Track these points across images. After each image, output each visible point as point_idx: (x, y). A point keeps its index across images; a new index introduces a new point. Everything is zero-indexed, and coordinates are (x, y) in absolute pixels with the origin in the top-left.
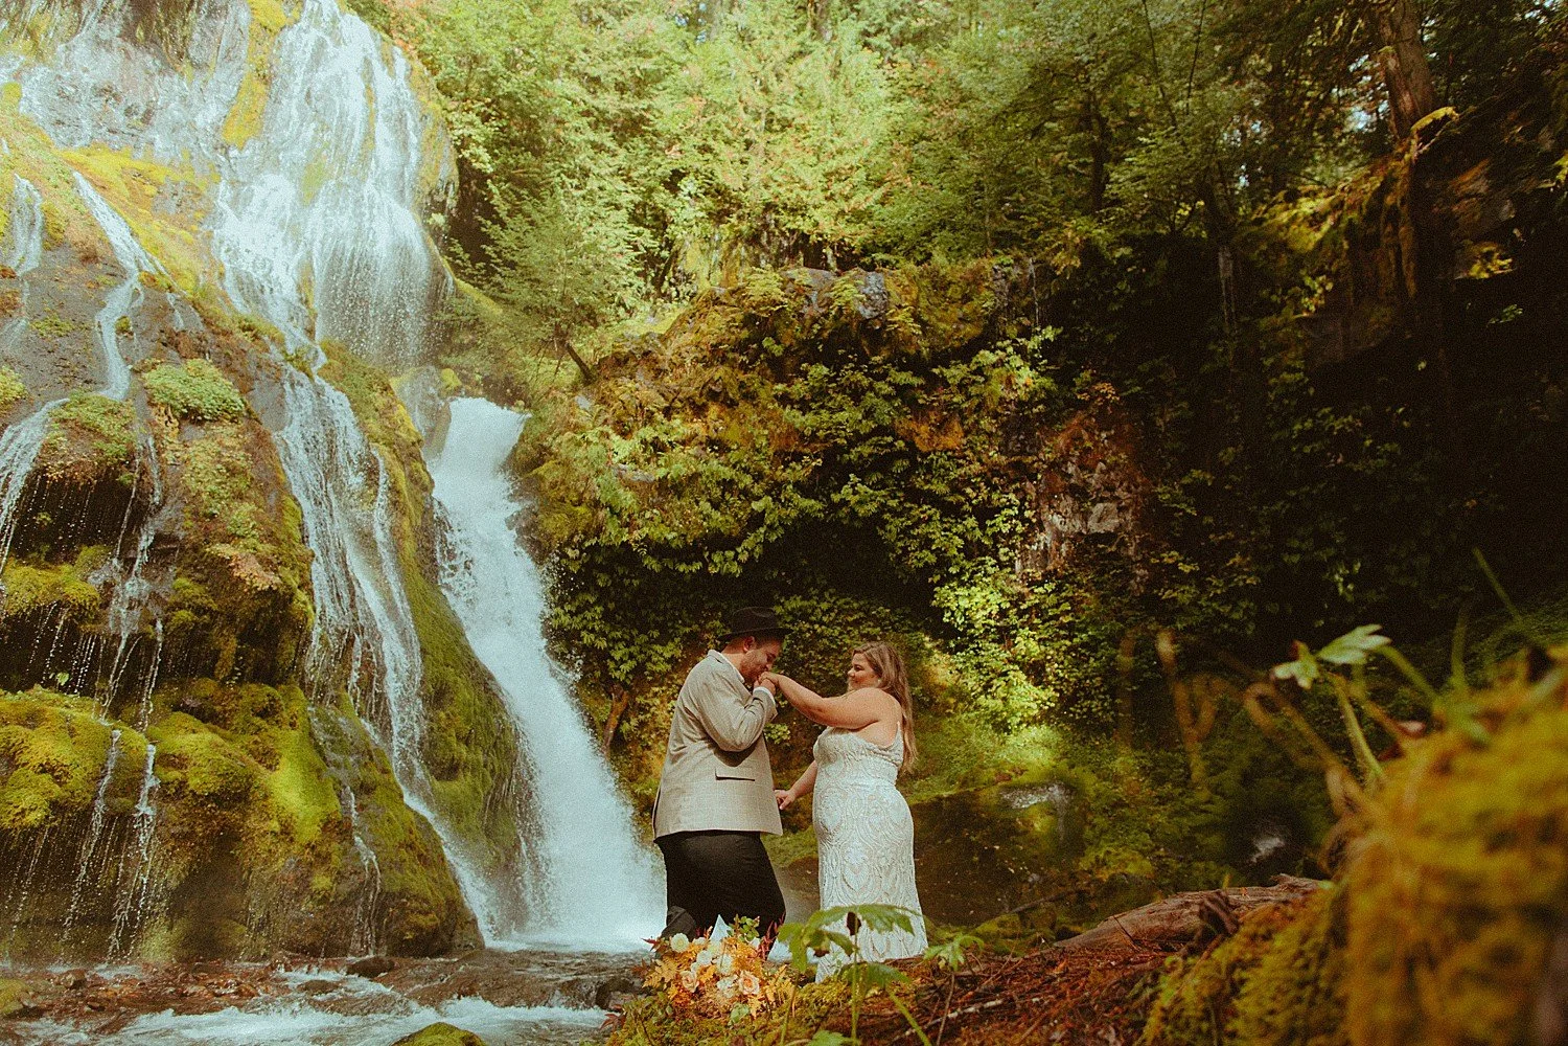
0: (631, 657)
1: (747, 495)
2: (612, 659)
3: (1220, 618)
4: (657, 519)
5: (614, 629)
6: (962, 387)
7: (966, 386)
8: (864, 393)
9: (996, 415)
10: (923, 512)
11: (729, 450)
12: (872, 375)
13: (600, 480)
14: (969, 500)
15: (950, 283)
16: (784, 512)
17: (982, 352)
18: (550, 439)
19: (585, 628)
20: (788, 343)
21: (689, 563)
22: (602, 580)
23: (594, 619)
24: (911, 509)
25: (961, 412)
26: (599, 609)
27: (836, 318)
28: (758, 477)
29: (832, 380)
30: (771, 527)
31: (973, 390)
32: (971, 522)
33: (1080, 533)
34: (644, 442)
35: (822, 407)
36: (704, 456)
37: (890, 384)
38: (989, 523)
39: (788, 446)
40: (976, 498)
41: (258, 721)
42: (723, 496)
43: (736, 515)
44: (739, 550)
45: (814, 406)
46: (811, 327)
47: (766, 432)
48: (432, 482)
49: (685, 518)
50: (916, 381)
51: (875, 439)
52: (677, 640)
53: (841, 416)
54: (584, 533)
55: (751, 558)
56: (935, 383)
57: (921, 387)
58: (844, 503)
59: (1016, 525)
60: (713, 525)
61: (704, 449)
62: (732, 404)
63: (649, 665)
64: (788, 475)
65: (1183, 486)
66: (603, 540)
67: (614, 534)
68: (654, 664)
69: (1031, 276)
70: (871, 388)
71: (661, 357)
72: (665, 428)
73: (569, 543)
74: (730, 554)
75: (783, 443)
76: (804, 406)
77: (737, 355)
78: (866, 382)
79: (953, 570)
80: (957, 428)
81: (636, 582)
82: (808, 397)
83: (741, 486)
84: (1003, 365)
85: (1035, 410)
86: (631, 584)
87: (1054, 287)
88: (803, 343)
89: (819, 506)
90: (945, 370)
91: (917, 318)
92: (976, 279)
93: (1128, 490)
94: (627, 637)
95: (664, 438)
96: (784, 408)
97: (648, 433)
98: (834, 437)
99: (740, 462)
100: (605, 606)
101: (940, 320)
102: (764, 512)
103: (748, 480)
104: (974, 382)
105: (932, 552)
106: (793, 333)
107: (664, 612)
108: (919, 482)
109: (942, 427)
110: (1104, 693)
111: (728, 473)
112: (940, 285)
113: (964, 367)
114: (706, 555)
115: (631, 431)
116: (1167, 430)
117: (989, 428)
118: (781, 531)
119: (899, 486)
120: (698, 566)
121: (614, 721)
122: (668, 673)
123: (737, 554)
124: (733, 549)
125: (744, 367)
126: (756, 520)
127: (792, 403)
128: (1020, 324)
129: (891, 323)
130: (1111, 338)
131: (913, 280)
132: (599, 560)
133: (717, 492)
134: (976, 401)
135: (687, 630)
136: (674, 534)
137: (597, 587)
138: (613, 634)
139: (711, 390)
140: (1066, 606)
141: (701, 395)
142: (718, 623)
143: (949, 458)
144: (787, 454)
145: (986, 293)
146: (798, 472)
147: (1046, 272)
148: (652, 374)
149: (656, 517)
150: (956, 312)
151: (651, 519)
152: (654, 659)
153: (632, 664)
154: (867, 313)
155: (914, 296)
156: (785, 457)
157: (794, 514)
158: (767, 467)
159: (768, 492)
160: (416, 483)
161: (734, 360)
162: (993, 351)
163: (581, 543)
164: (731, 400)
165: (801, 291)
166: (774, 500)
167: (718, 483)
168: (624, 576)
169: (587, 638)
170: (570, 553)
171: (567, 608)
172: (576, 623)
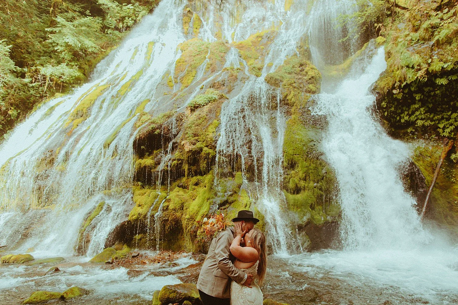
2: (439, 128)
19: (418, 119)
22: (418, 97)
23: (421, 114)
41: (193, 187)
48: (318, 89)
54: (399, 81)
66: (408, 81)
67: (411, 76)
72: (438, 17)
73: (394, 88)
81: (438, 92)
86: (435, 93)
94: (445, 117)
97: (427, 24)
115: (419, 27)
121: (443, 155)
132: (413, 89)
136: (449, 64)
138: (436, 117)
151: (433, 62)
160: (309, 92)
163: (400, 86)
168: (430, 92)
169: (420, 123)
170: (394, 92)
171: (406, 113)
172: (413, 118)
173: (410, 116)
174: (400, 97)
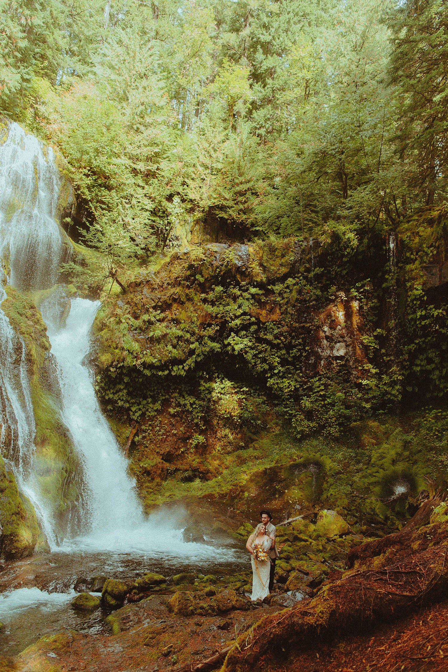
0: (140, 409)
1: (188, 341)
2: (132, 411)
3: (387, 393)
4: (149, 354)
5: (132, 398)
6: (280, 294)
7: (282, 294)
8: (238, 298)
9: (294, 306)
10: (263, 347)
11: (181, 323)
12: (242, 290)
13: (124, 339)
14: (282, 342)
15: (277, 249)
16: (204, 349)
17: (289, 279)
18: (106, 320)
19: (119, 399)
20: (206, 277)
21: (163, 371)
22: (126, 380)
23: (123, 395)
24: (258, 346)
25: (280, 305)
26: (125, 391)
27: (226, 266)
28: (193, 334)
29: (224, 292)
30: (198, 355)
31: (285, 295)
32: (284, 352)
33: (330, 356)
34: (144, 321)
35: (221, 304)
36: (170, 326)
37: (249, 294)
38: (291, 352)
39: (206, 320)
40: (285, 341)
42: (178, 342)
43: (183, 350)
44: (185, 365)
45: (217, 303)
46: (216, 270)
47: (197, 315)
48: (50, 345)
49: (160, 353)
50: (260, 292)
51: (243, 317)
52: (159, 402)
53: (228, 308)
54: (118, 361)
55: (190, 368)
56: (269, 292)
57: (263, 294)
58: (229, 344)
59: (303, 353)
60: (173, 355)
61: (170, 323)
62: (183, 303)
63: (147, 413)
64: (206, 333)
65: (374, 336)
66: (125, 364)
67: (130, 361)
68: (150, 412)
69: (311, 246)
70: (241, 295)
71: (154, 283)
72: (153, 314)
73: (111, 365)
74: (181, 367)
75: (204, 319)
76: (213, 304)
77: (185, 282)
78: (239, 293)
79: (276, 371)
80: (278, 311)
81: (141, 380)
82: (215, 300)
83: (186, 338)
84: (298, 285)
85: (311, 304)
86: (139, 380)
87: (320, 251)
88: (213, 277)
89: (218, 345)
90: (273, 287)
91: (261, 265)
92: (287, 247)
93: (350, 337)
94: (137, 401)
95: (153, 319)
96: (205, 304)
97: (146, 317)
98: (225, 317)
99: (185, 328)
100: (128, 390)
101: (272, 265)
102: (195, 349)
103: (188, 336)
104: (285, 292)
105: (267, 364)
106: (208, 272)
107: (154, 391)
108: (261, 335)
109: (272, 311)
110: (336, 425)
111: (180, 333)
112: (272, 250)
113: (281, 285)
114: (170, 367)
115: (139, 317)
116: (369, 311)
117: (291, 312)
118: (202, 357)
119: (253, 336)
120: (166, 372)
121: (131, 437)
122: (155, 416)
123: (184, 367)
124: (182, 364)
125: (188, 287)
126: (192, 352)
127: (208, 302)
128: (305, 266)
129: (250, 268)
130: (344, 272)
131: (260, 248)
132: (125, 371)
133: (175, 341)
134: (286, 300)
135: (164, 398)
136: (156, 360)
137: (124, 382)
138: (132, 401)
139: (173, 298)
140: (322, 387)
141: (170, 299)
142: (176, 395)
143: (274, 325)
144: (205, 324)
145: (291, 253)
146: (211, 331)
147: (317, 244)
148: (150, 290)
149: (148, 354)
150: (278, 261)
151: (146, 354)
152: (150, 410)
153: (140, 412)
154: (239, 264)
155: (261, 255)
156: (204, 325)
157: (208, 349)
158: (196, 330)
159: (197, 341)
160: (43, 347)
161: (184, 284)
162: (294, 279)
163: (116, 365)
164: (183, 302)
165: (212, 254)
166: (199, 344)
167: (176, 337)
168: (135, 377)
169: (120, 403)
170: (112, 369)
171: (112, 391)
172: (116, 397)
173: (114, 394)
174: (114, 376)
